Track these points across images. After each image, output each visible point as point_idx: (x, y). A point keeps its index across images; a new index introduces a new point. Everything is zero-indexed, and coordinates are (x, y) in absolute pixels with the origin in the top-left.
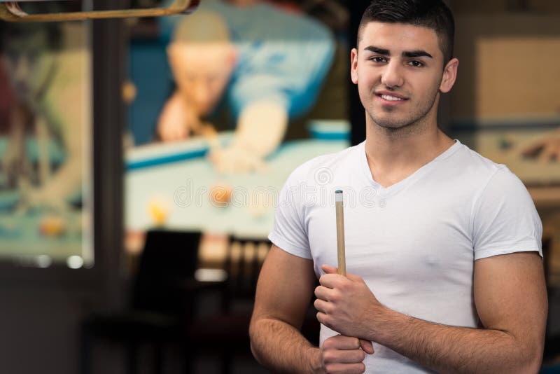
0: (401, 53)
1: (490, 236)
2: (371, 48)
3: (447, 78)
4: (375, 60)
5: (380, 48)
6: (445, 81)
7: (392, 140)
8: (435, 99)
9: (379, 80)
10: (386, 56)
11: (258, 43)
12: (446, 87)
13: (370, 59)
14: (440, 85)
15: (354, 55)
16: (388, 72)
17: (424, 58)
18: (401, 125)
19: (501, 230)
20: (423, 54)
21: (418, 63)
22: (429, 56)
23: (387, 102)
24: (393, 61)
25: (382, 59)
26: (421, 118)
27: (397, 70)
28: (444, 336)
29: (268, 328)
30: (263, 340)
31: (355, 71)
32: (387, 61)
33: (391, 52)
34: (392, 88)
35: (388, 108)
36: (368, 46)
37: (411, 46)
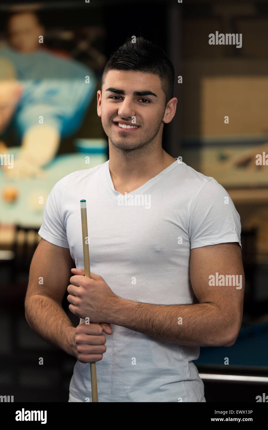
0: (133, 92)
1: (202, 231)
2: (111, 90)
3: (169, 112)
4: (114, 98)
5: (118, 89)
6: (167, 115)
7: (127, 160)
8: (159, 128)
9: (116, 113)
10: (122, 95)
11: (38, 81)
12: (168, 119)
13: (110, 97)
14: (163, 117)
15: (99, 95)
16: (123, 107)
17: (150, 97)
18: (133, 147)
19: (210, 227)
20: (150, 93)
21: (146, 100)
22: (154, 95)
23: (122, 129)
24: (127, 99)
25: (119, 97)
26: (149, 142)
27: (130, 105)
28: (165, 314)
29: (38, 303)
30: (34, 313)
31: (100, 107)
32: (123, 99)
33: (125, 92)
34: (126, 119)
35: (124, 134)
36: (108, 88)
37: (140, 88)
